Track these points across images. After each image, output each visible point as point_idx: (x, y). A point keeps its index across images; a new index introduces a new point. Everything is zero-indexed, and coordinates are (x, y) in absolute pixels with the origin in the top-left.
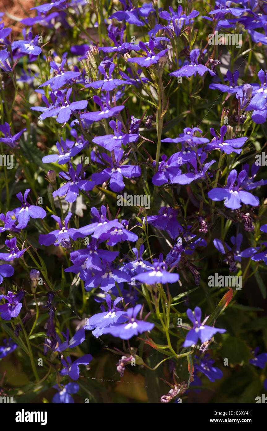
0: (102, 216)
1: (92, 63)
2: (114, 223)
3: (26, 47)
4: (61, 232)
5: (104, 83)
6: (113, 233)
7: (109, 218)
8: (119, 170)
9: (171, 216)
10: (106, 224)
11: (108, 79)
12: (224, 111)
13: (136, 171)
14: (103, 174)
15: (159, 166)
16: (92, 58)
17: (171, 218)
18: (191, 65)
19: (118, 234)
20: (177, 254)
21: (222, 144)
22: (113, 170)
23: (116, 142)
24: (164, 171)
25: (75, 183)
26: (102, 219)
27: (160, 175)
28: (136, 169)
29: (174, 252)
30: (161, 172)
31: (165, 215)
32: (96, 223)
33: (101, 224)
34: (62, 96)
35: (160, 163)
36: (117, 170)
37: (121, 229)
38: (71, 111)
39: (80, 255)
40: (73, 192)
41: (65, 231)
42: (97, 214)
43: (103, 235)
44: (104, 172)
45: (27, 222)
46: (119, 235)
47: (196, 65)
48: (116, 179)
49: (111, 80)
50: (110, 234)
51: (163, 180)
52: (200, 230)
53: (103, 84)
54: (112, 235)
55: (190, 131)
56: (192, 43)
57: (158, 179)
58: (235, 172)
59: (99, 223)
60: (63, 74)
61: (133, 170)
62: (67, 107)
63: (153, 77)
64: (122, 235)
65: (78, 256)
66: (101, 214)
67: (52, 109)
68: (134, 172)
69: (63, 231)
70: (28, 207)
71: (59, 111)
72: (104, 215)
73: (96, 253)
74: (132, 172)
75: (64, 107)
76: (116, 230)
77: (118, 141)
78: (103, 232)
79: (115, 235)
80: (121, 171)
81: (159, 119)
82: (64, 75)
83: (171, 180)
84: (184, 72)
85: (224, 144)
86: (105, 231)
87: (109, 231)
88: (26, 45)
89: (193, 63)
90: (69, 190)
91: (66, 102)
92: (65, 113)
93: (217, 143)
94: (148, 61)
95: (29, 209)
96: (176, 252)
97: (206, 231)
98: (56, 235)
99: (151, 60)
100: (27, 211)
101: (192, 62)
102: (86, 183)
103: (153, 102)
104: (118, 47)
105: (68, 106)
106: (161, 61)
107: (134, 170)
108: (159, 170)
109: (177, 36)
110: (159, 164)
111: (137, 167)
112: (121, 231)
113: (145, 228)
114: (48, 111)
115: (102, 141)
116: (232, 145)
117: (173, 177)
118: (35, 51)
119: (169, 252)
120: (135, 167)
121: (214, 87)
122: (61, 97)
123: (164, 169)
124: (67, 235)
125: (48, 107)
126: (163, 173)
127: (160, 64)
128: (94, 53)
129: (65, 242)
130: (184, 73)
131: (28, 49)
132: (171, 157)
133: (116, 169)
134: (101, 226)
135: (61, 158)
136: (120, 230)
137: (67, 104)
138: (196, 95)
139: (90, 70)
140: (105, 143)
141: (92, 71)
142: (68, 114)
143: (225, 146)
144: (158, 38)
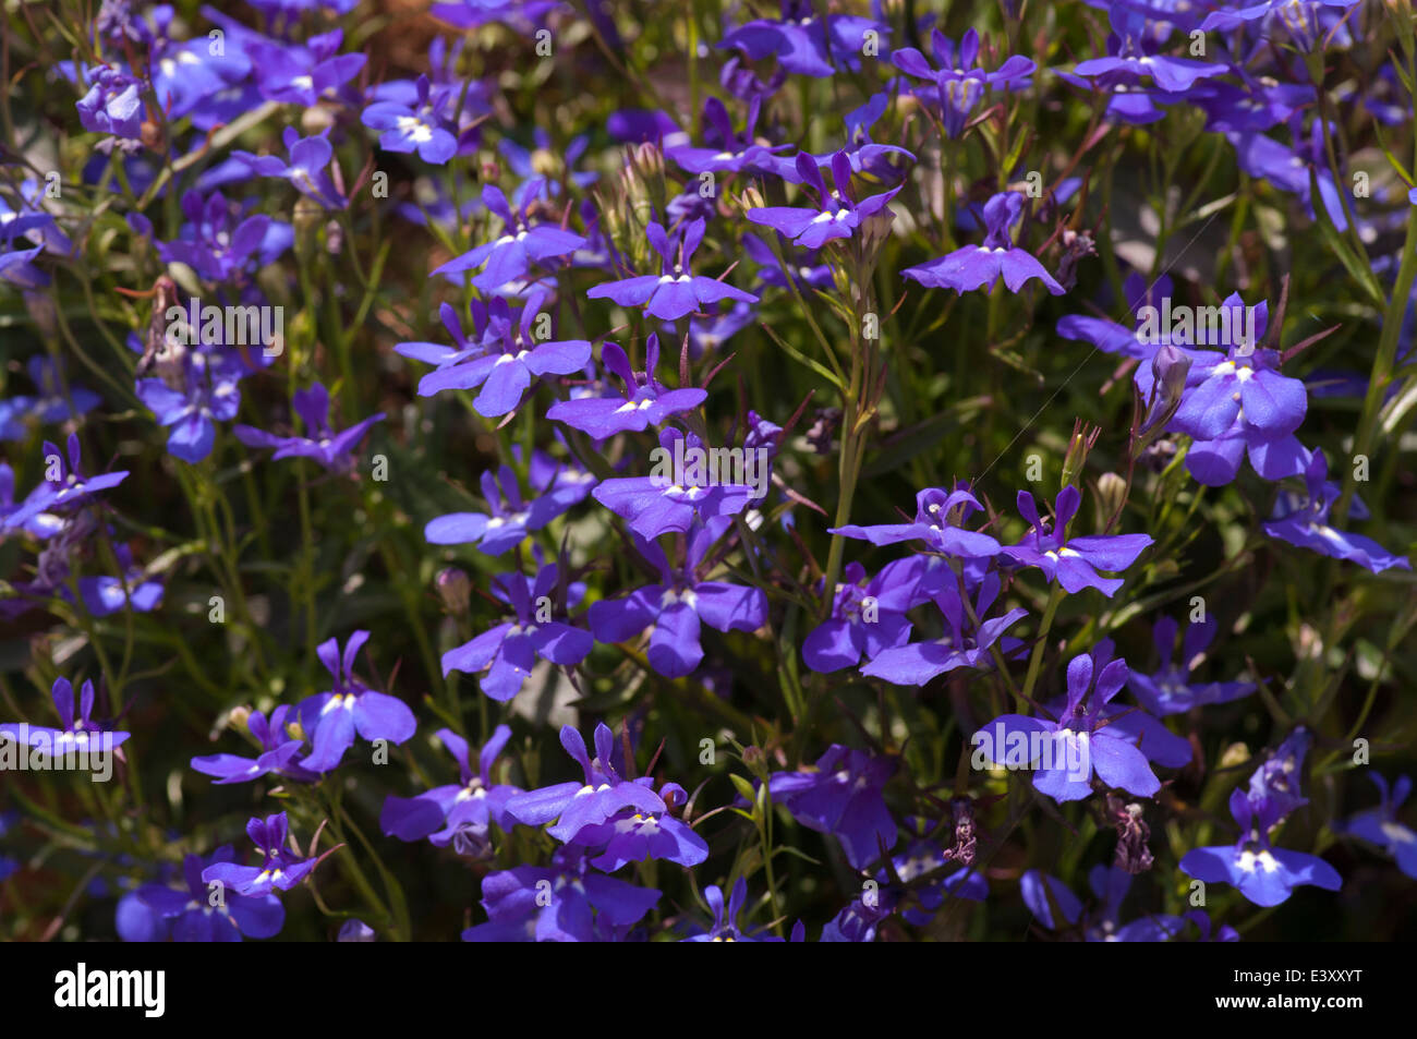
0: (596, 761)
1: (636, 205)
2: (638, 792)
3: (405, 131)
4: (464, 795)
5: (658, 287)
6: (624, 826)
7: (621, 773)
8: (691, 598)
9: (861, 782)
10: (604, 792)
11: (677, 276)
12: (1080, 436)
13: (748, 611)
14: (632, 611)
15: (838, 601)
16: (638, 186)
17: (862, 792)
18: (985, 249)
19: (639, 832)
20: (863, 925)
21: (1056, 551)
22: (669, 597)
23: (673, 508)
24: (850, 621)
25: (524, 629)
26: (595, 773)
27: (834, 634)
28: (749, 605)
29: (854, 920)
30: (839, 623)
31: (842, 777)
32: (572, 785)
33: (588, 790)
34: (509, 318)
35: (840, 588)
36: (682, 598)
37: (657, 816)
38: (528, 376)
39: (516, 889)
40: (512, 666)
41: (480, 793)
42: (580, 754)
43: (587, 832)
44: (636, 600)
45: (341, 750)
46: (642, 836)
47: (1000, 250)
48: (674, 633)
49: (685, 278)
50: (613, 829)
51: (841, 657)
52: (949, 851)
53: (654, 293)
54: (619, 834)
55: (940, 502)
56: (1009, 164)
57: (825, 652)
58: (1085, 664)
59: (584, 785)
60: (522, 236)
61: (739, 605)
62: (520, 360)
63: (840, 279)
64: (652, 837)
65: (510, 892)
66: (592, 755)
67: (473, 358)
68: (741, 615)
69: (473, 792)
70: (357, 695)
71: (487, 371)
72: (603, 759)
73: (578, 885)
74: (734, 612)
75: (507, 358)
76: (638, 819)
77: (679, 505)
78: (587, 822)
79: (628, 833)
80: (697, 602)
81: (850, 434)
82: (526, 239)
83: (871, 656)
84: (954, 272)
85: (1066, 552)
86: (597, 817)
87: (611, 820)
88: (406, 123)
89: (992, 243)
90: (501, 655)
91: (519, 340)
92: (507, 380)
93: (1038, 545)
94: (821, 224)
95: (356, 705)
96: (861, 921)
97: (968, 859)
98: (445, 806)
99: (832, 222)
100: (346, 712)
101: (989, 238)
102: (561, 637)
103: (833, 371)
104: (735, 154)
105: (523, 354)
106: (867, 228)
107: (745, 604)
108: (834, 615)
109: (952, 138)
110: (834, 594)
111: (755, 598)
112: (655, 822)
113: (762, 819)
114: (451, 364)
115: (624, 498)
116: (1092, 558)
117: (880, 650)
118: (433, 146)
119: (834, 916)
120: (747, 597)
121: (1075, 329)
122: (505, 320)
123: (851, 612)
124: (483, 810)
125: (459, 348)
126: (847, 628)
127: (864, 242)
128: (644, 170)
129: (470, 836)
130: (949, 277)
131: (412, 138)
132: (884, 571)
133: (679, 594)
134: (588, 798)
135: (493, 530)
136: (652, 820)
137: (520, 348)
138: (1006, 351)
139: (625, 228)
140: (635, 504)
141: (633, 232)
142: (518, 385)
143: (1066, 560)
144: (871, 149)
